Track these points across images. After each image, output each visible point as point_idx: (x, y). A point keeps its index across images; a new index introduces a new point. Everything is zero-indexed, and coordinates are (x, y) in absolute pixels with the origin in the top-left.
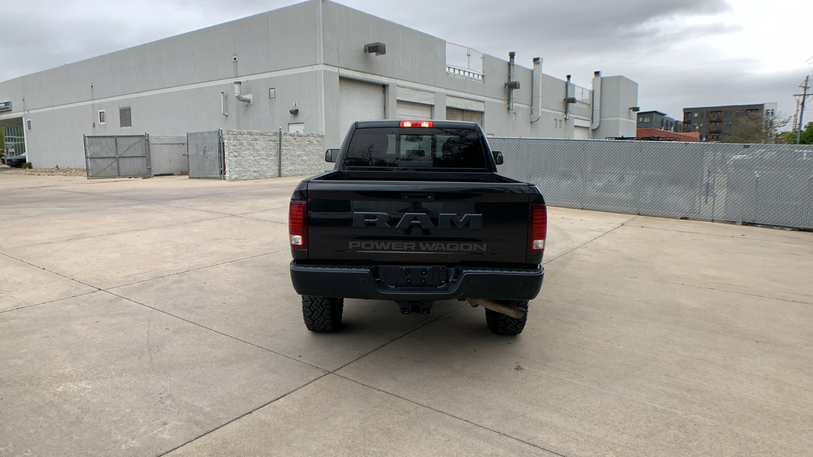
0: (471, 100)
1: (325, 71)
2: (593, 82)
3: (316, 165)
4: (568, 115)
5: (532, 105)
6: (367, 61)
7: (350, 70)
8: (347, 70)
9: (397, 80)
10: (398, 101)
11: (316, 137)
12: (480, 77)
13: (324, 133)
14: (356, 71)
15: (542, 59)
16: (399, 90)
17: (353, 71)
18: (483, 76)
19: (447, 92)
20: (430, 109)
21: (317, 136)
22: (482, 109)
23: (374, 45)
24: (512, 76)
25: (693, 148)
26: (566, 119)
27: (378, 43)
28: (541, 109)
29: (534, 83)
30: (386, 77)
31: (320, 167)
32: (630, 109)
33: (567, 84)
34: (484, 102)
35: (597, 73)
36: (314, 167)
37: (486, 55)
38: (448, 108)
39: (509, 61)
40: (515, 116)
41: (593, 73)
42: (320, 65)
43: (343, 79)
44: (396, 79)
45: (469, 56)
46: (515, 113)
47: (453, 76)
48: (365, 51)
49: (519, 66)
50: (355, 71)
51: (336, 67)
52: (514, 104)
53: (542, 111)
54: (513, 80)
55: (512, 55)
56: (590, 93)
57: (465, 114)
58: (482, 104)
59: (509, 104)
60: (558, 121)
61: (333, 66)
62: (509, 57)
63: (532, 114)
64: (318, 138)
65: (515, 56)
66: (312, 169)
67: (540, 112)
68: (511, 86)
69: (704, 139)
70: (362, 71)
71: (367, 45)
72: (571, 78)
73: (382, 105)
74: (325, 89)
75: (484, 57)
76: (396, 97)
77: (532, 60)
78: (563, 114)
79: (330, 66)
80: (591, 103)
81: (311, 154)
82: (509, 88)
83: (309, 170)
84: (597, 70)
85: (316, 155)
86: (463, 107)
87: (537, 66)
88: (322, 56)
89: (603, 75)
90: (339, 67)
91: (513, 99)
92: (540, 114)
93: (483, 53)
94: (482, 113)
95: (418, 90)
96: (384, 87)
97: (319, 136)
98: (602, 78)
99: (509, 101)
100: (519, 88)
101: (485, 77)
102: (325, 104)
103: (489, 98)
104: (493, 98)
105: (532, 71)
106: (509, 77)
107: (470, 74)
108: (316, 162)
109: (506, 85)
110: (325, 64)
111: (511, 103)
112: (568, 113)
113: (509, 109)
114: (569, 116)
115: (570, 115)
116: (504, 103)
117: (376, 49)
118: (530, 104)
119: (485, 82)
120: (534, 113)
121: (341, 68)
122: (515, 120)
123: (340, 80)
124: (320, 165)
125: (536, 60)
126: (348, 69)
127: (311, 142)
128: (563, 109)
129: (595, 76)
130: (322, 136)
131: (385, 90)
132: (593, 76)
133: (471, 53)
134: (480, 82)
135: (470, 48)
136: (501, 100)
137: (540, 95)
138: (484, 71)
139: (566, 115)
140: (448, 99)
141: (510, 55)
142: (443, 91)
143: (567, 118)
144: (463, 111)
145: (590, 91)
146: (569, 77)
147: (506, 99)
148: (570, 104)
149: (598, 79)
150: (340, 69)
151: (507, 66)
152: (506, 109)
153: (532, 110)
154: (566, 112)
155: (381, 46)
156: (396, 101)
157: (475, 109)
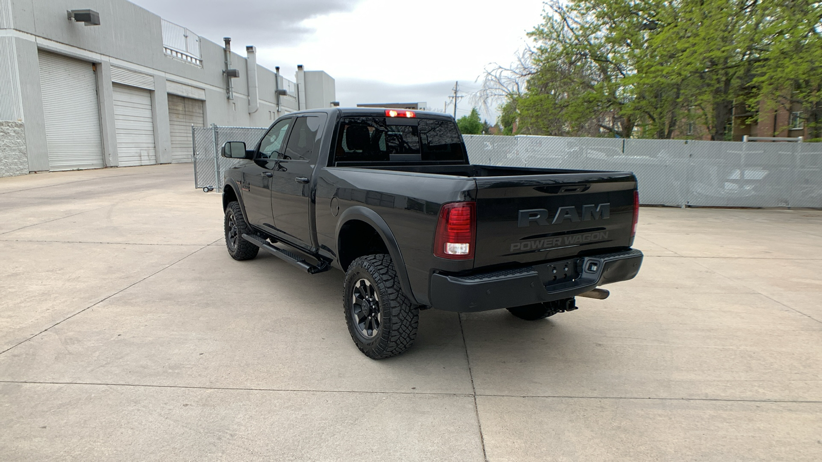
0: (192, 86)
1: (17, 39)
2: (297, 76)
3: (16, 164)
4: (280, 107)
5: (248, 96)
6: (72, 30)
7: (51, 40)
8: (47, 41)
9: (110, 58)
10: (113, 83)
11: (12, 126)
12: (198, 62)
13: (23, 121)
14: (60, 42)
15: (255, 48)
16: (115, 70)
17: (55, 43)
18: (201, 61)
19: (167, 76)
20: (149, 95)
21: (14, 125)
22: (202, 97)
23: (84, 12)
24: (229, 63)
25: (477, 140)
26: (278, 111)
27: (89, 10)
28: (258, 101)
29: (249, 72)
30: (97, 53)
31: (21, 167)
32: (331, 103)
33: (276, 76)
34: (204, 90)
35: (300, 67)
36: (13, 167)
37: (203, 38)
38: (169, 95)
39: (224, 47)
40: (235, 106)
41: (297, 67)
42: (8, 30)
43: (42, 51)
44: (109, 56)
45: (186, 37)
46: (234, 104)
47: (171, 58)
48: (69, 18)
49: (233, 53)
50: (57, 42)
51: (31, 34)
52: (234, 94)
53: (259, 103)
54: (231, 68)
55: (227, 41)
56: (295, 85)
57: (186, 102)
58: (203, 92)
59: (228, 93)
60: (272, 113)
61: (27, 33)
62: (224, 42)
63: (249, 104)
64: (16, 128)
65: (231, 42)
66: (10, 168)
67: (258, 103)
68: (230, 74)
69: (484, 132)
70: (67, 43)
71: (72, 11)
72: (280, 70)
73: (94, 87)
74: (19, 62)
75: (201, 40)
76: (111, 78)
77: (245, 49)
78: (274, 106)
79: (23, 33)
80: (297, 96)
81: (7, 149)
82: (228, 76)
83: (7, 171)
84: (300, 64)
85: (14, 150)
86: (185, 95)
87: (251, 55)
88: (11, 17)
89: (306, 69)
90: (35, 35)
91: (231, 87)
92: (258, 105)
93: (199, 35)
94: (203, 101)
95: (135, 72)
96: (95, 65)
97: (16, 125)
98: (304, 72)
99: (228, 89)
100: (239, 77)
101: (204, 62)
102: (21, 83)
103: (209, 86)
104: (213, 86)
105: (246, 60)
106: (226, 64)
107: (188, 57)
108: (16, 160)
109: (224, 72)
110: (16, 30)
111: (231, 93)
112: (280, 105)
113: (228, 98)
114: (281, 109)
115: (282, 107)
116: (223, 91)
117: (86, 17)
118: (247, 94)
119: (204, 67)
120: (251, 104)
121: (38, 36)
122: (235, 109)
123: (38, 52)
124: (21, 163)
125: (249, 49)
126: (49, 39)
127: (6, 134)
128: (274, 101)
129: (299, 69)
130: (21, 125)
131: (96, 68)
132: (297, 69)
133: (188, 35)
134: (198, 67)
135: (187, 29)
136: (220, 88)
137: (257, 86)
138: (201, 55)
139: (278, 107)
140: (168, 84)
141: (225, 41)
142: (163, 74)
143: (280, 110)
144: (184, 98)
145: (294, 84)
146: (278, 69)
147: (225, 87)
148: (281, 97)
149: (301, 74)
150: (37, 38)
151: (223, 52)
152: (226, 98)
153: (249, 100)
154: (278, 104)
155: (94, 15)
156: (111, 83)
157: (196, 97)
